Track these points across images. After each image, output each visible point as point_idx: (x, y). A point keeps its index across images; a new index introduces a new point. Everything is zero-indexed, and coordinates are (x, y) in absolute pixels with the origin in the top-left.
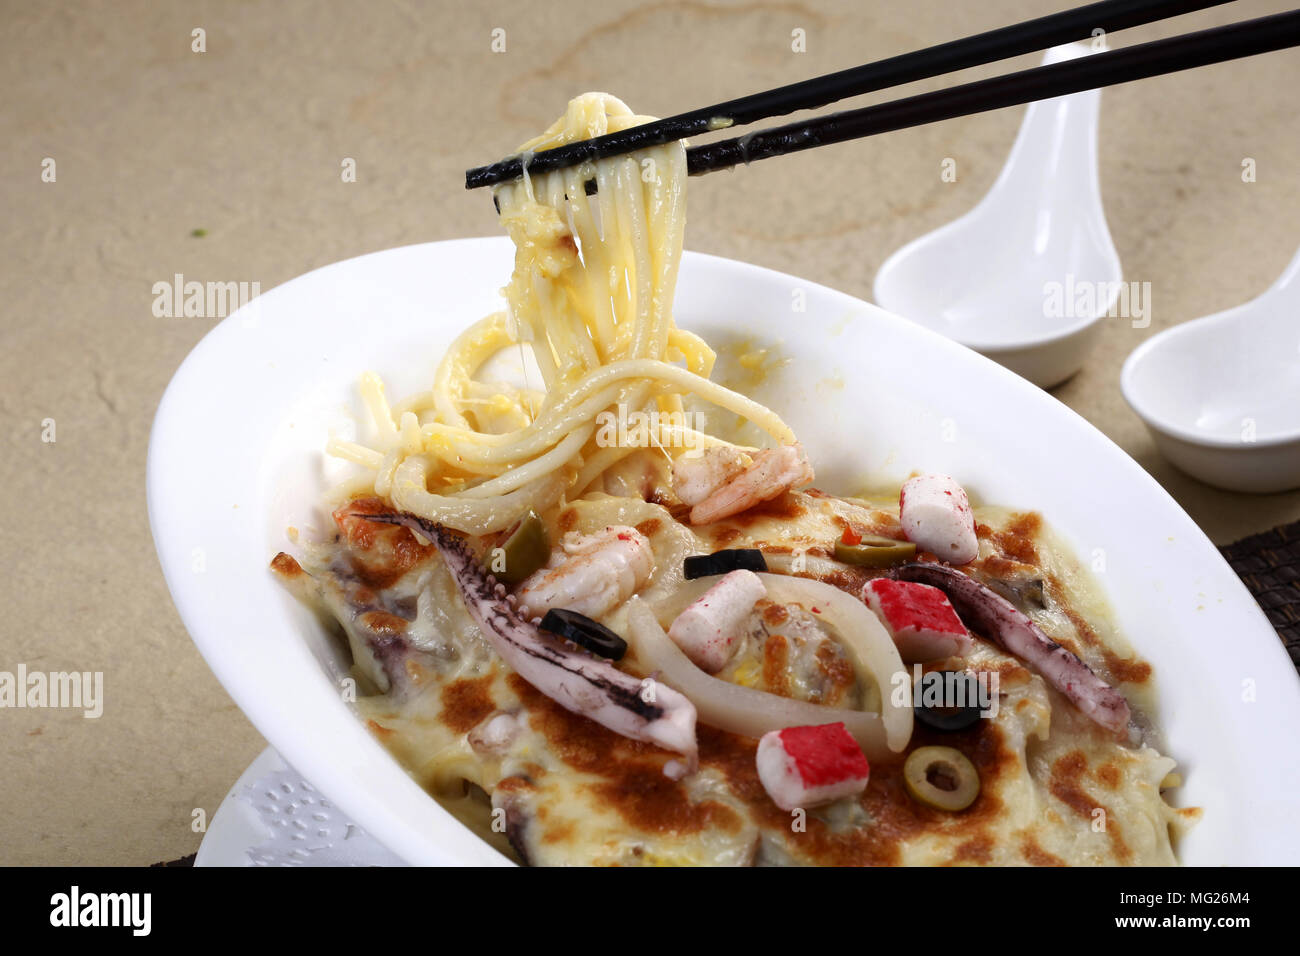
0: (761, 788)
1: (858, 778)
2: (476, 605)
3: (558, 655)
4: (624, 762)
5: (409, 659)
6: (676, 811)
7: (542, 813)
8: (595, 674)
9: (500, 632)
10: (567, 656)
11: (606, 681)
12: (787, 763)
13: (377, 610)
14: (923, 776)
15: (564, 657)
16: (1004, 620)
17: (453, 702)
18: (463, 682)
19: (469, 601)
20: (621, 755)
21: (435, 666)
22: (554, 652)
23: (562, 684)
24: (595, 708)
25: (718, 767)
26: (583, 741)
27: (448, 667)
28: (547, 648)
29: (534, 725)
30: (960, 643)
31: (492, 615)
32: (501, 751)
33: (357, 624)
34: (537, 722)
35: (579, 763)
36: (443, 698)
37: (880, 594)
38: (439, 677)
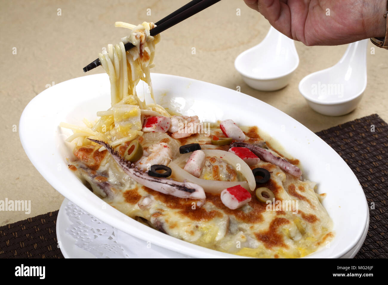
0: (223, 205)
1: (249, 198)
2: (128, 170)
3: (158, 180)
4: (184, 204)
5: (111, 188)
6: (205, 214)
7: (167, 221)
8: (171, 183)
9: (139, 177)
10: (161, 179)
11: (175, 184)
12: (231, 197)
13: (98, 176)
14: (261, 195)
15: (161, 180)
16: (263, 153)
17: (127, 197)
18: (128, 191)
19: (125, 169)
20: (182, 203)
21: (118, 188)
22: (157, 179)
23: (162, 187)
24: (173, 192)
25: (209, 201)
26: (171, 201)
27: (122, 188)
28: (155, 178)
29: (156, 199)
30: (257, 160)
31: (135, 172)
32: (148, 207)
33: (94, 181)
34: (157, 198)
35: (172, 207)
36: (124, 196)
37: (234, 151)
38: (121, 191)
